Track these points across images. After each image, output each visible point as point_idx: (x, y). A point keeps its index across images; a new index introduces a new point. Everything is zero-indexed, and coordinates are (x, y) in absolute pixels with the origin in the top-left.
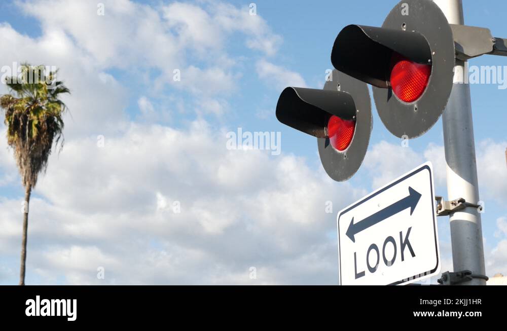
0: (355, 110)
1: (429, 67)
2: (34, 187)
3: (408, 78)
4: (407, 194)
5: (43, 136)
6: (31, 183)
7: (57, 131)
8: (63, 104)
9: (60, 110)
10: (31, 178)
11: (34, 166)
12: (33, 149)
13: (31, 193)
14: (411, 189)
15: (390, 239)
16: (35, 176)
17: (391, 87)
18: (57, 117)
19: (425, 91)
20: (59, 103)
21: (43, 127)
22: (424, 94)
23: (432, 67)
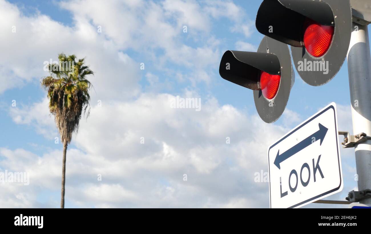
0: (280, 67)
1: (333, 28)
2: (69, 143)
3: (318, 38)
4: (318, 129)
5: (76, 106)
6: (67, 140)
7: (85, 102)
8: (89, 82)
9: (87, 87)
10: (68, 137)
11: (69, 128)
12: (68, 115)
13: (67, 147)
14: (320, 125)
15: (306, 165)
16: (70, 134)
17: (304, 46)
18: (85, 92)
19: (330, 47)
20: (86, 81)
21: (75, 99)
22: (329, 49)
23: (335, 28)
